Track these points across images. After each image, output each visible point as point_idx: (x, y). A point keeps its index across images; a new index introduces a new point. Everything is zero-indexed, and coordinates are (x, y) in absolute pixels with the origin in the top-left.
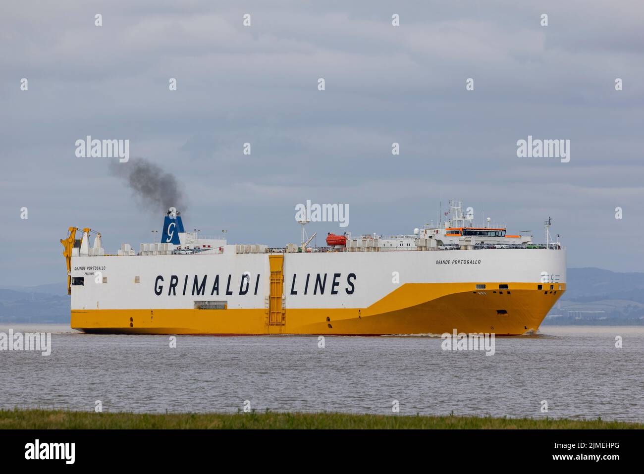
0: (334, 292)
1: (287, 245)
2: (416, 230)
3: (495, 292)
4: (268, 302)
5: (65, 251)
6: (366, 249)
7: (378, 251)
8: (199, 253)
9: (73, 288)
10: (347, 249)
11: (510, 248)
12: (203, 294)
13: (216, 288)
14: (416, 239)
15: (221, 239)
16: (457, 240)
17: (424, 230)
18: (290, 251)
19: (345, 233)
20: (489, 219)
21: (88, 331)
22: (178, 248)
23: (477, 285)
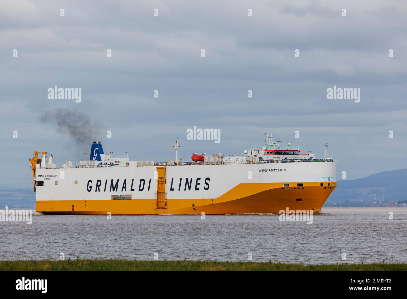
0: (197, 189)
1: (168, 161)
2: (245, 151)
3: (295, 188)
4: (156, 195)
5: (31, 166)
6: (216, 163)
7: (223, 164)
8: (113, 166)
9: (37, 187)
10: (205, 163)
11: (304, 162)
12: (116, 191)
13: (124, 187)
14: (246, 157)
15: (126, 157)
16: (271, 157)
17: (250, 151)
18: (169, 165)
19: (203, 154)
20: (289, 144)
21: (46, 213)
22: (100, 163)
23: (284, 184)
